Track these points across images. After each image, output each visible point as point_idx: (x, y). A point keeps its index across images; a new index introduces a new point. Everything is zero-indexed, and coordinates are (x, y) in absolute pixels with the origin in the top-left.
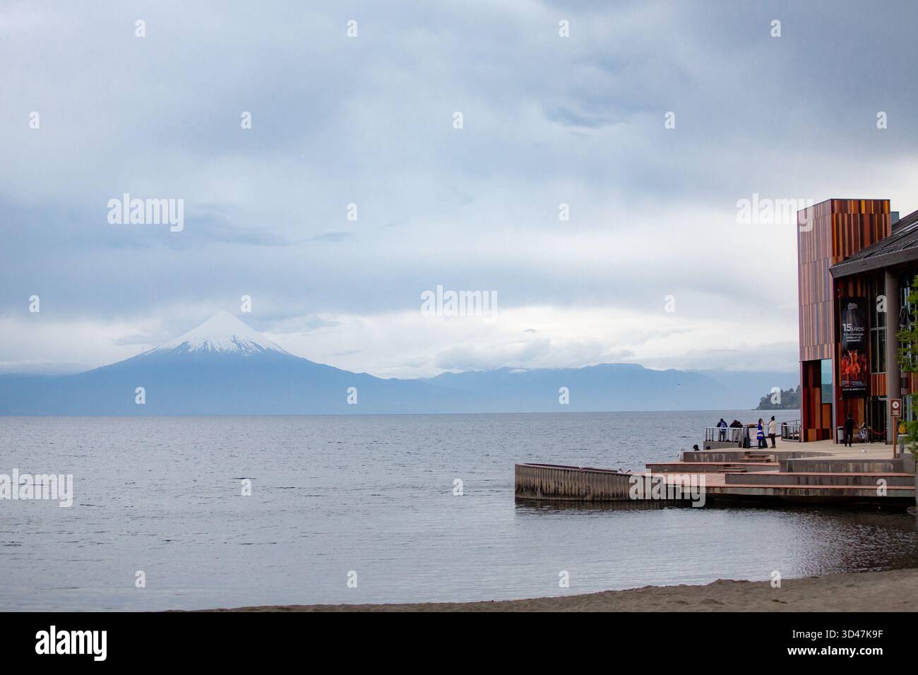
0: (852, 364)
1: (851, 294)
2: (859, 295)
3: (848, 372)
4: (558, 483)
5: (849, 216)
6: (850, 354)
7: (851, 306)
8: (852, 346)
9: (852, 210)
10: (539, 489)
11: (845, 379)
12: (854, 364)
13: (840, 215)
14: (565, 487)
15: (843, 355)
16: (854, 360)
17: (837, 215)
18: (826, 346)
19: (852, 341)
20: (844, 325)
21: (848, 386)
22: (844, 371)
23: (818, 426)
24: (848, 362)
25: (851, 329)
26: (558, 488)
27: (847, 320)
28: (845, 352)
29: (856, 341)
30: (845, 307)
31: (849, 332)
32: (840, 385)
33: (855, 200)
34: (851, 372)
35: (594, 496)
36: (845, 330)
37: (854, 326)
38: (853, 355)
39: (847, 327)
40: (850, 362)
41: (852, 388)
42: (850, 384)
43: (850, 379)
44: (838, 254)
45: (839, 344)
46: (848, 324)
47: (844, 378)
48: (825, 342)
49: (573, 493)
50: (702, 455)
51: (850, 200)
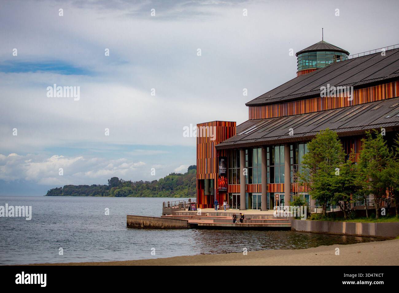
1: (222, 156)
2: (225, 156)
3: (221, 184)
4: (151, 222)
5: (222, 127)
6: (221, 177)
7: (222, 160)
8: (222, 174)
9: (223, 125)
10: (142, 225)
12: (223, 181)
13: (219, 127)
14: (153, 223)
15: (219, 178)
16: (223, 179)
17: (218, 127)
18: (211, 174)
19: (222, 172)
22: (219, 184)
23: (203, 203)
24: (221, 180)
26: (151, 224)
27: (221, 165)
28: (220, 177)
30: (220, 160)
31: (221, 170)
33: (224, 122)
34: (222, 184)
35: (164, 227)
37: (223, 167)
38: (223, 178)
39: (221, 167)
41: (222, 190)
42: (221, 188)
43: (221, 186)
44: (218, 141)
45: (218, 174)
47: (219, 186)
48: (211, 172)
49: (157, 226)
50: (179, 213)
51: (223, 121)
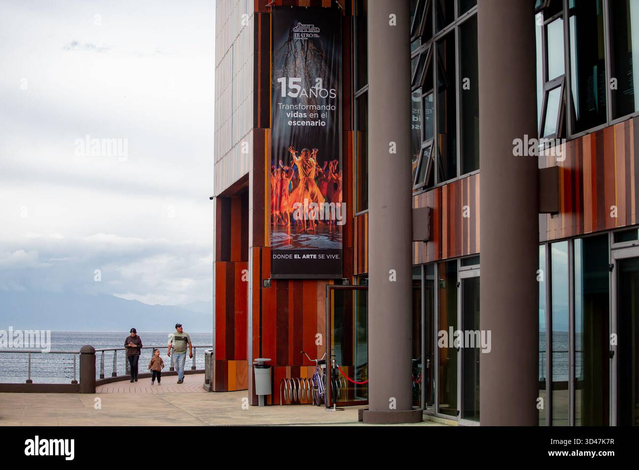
0: (301, 185)
6: (297, 160)
8: (302, 139)
11: (280, 228)
12: (307, 188)
15: (275, 163)
16: (307, 175)
19: (303, 123)
20: (282, 80)
21: (290, 247)
25: (301, 92)
27: (291, 66)
28: (281, 154)
29: (313, 124)
30: (285, 34)
31: (295, 101)
32: (267, 244)
36: (283, 94)
37: (309, 83)
39: (291, 84)
40: (296, 182)
41: (301, 253)
42: (295, 241)
43: (296, 227)
45: (267, 131)
46: (291, 80)
47: (277, 225)
